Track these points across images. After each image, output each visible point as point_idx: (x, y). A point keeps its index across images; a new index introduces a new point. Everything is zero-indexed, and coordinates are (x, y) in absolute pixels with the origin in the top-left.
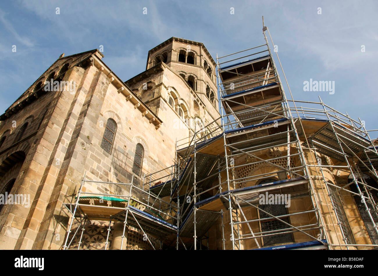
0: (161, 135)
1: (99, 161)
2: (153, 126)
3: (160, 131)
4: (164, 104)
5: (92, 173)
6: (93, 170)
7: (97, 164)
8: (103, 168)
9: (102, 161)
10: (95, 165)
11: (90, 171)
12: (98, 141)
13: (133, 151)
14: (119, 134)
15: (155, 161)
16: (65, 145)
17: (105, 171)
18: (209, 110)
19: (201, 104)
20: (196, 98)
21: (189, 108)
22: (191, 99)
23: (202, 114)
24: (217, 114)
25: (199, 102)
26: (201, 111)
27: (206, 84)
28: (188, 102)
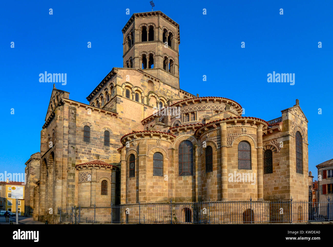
0: (120, 120)
1: (85, 148)
2: (114, 117)
3: (119, 118)
4: (120, 99)
5: (83, 154)
6: (83, 152)
7: (84, 149)
8: (88, 150)
9: (86, 147)
10: (83, 150)
11: (82, 153)
12: (82, 139)
13: (102, 136)
14: (93, 131)
15: (117, 135)
16: (66, 148)
17: (89, 151)
18: (165, 80)
19: (155, 80)
20: (151, 77)
21: (143, 90)
22: (145, 81)
23: (157, 88)
24: (174, 79)
25: (154, 79)
26: (155, 86)
27: (164, 56)
28: (142, 86)
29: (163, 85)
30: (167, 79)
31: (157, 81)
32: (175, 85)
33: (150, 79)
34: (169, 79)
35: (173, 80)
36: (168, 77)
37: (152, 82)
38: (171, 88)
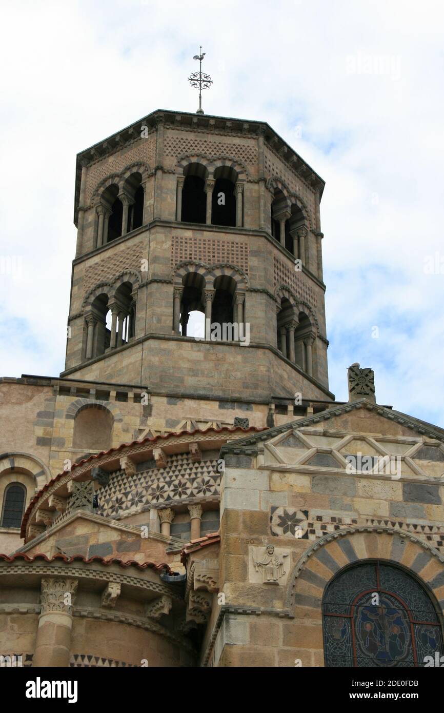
18: (182, 380)
19: (122, 397)
20: (93, 392)
21: (44, 460)
22: (60, 417)
23: (126, 430)
24: (239, 358)
25: (113, 394)
26: (120, 420)
27: (179, 275)
28: (43, 442)
29: (169, 403)
30: (194, 373)
31: (131, 395)
32: (247, 387)
33: (92, 400)
34: (208, 366)
35: (232, 364)
36: (202, 359)
37: (105, 408)
38: (221, 407)
